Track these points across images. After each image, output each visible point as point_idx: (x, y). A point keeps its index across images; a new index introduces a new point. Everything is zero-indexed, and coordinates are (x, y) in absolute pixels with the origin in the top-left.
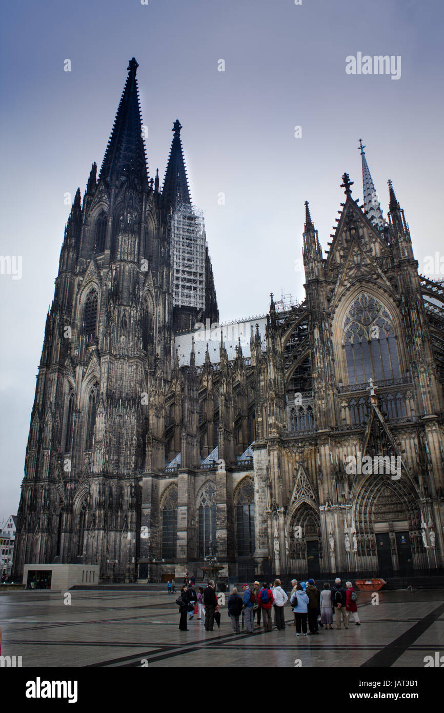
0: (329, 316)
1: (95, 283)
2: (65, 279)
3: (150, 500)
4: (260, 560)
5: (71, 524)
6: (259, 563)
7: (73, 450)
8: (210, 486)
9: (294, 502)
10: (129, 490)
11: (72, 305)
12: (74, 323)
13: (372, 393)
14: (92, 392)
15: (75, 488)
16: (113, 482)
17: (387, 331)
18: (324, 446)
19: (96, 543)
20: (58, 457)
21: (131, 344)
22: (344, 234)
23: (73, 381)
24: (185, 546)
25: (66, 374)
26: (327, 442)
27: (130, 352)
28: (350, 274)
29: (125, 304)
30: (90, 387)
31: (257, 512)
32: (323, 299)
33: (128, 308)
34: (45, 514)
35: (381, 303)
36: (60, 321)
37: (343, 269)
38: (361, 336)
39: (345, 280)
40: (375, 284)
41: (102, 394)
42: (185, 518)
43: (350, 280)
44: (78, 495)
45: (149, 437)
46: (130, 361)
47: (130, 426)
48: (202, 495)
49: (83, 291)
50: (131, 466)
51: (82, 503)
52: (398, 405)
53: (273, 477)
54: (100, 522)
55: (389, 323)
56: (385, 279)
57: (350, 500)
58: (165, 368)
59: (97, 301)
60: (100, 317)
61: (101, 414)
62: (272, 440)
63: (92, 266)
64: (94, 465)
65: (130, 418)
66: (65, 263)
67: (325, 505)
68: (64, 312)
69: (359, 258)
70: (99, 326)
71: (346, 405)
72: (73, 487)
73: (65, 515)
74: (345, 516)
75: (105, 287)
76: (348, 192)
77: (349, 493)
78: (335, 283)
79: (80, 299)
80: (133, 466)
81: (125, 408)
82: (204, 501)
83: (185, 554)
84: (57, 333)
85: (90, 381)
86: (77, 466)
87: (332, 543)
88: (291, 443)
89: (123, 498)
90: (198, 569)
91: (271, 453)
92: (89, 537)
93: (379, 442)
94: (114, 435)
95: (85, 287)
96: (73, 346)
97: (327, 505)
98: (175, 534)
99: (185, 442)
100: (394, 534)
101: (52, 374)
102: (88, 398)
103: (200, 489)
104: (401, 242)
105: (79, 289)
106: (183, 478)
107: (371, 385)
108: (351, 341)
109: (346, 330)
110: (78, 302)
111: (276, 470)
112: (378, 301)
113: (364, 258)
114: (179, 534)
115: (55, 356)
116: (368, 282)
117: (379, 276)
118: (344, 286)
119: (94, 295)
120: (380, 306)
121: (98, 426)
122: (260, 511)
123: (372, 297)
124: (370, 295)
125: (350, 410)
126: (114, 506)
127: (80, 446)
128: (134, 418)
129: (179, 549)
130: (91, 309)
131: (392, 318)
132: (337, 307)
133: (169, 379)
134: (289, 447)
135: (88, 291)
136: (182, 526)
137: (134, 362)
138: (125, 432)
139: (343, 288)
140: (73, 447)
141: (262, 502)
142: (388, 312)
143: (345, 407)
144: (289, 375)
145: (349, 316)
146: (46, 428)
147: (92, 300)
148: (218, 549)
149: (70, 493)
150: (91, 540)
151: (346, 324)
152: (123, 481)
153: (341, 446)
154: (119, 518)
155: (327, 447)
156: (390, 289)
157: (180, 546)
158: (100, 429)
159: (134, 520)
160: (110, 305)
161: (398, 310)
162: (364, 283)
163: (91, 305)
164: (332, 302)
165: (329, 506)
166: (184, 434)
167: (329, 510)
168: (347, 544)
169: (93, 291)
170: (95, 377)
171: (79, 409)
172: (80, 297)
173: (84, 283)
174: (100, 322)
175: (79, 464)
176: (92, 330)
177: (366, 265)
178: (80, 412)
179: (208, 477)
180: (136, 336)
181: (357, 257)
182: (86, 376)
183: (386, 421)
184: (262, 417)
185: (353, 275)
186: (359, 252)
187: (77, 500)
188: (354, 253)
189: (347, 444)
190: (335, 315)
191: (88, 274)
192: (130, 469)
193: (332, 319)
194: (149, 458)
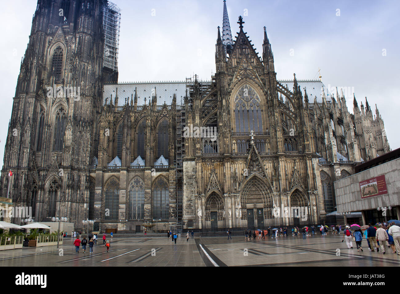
0: (229, 93)
1: (62, 43)
2: (41, 37)
3: (101, 185)
4: (186, 221)
5: (43, 197)
6: (185, 223)
7: (45, 150)
8: (137, 179)
9: (208, 191)
10: (85, 178)
11: (44, 55)
12: (45, 67)
13: (253, 138)
14: (58, 114)
15: (46, 175)
16: (75, 173)
17: (258, 107)
18: (227, 163)
19: (66, 209)
20: (33, 154)
21: (87, 87)
22: (237, 50)
23: (44, 105)
24: (124, 212)
25: (39, 100)
26: (228, 161)
27: (87, 92)
28: (241, 72)
29: (84, 61)
30: (56, 111)
31: (185, 195)
32: (226, 84)
33: (86, 64)
34: (25, 190)
35: (255, 92)
36: (37, 64)
37: (238, 69)
38: (244, 107)
39: (238, 76)
40: (254, 81)
41: (70, 116)
42: (124, 197)
43: (241, 76)
44: (48, 179)
45: (101, 147)
46: (87, 98)
47: (86, 139)
48: (132, 183)
49: (52, 46)
50: (87, 163)
51: (51, 184)
52: (262, 146)
53: (198, 177)
54: (68, 197)
55: (259, 102)
56: (260, 79)
57: (239, 191)
58: (98, 104)
59: (62, 55)
60: (66, 66)
61: (69, 130)
62: (199, 157)
63: (60, 32)
64: (64, 161)
65: (86, 134)
66: (41, 25)
67: (227, 193)
68: (40, 58)
69: (246, 65)
70: (65, 72)
71: (235, 142)
72: (45, 174)
73: (40, 191)
74: (236, 199)
75: (69, 47)
76: (241, 27)
77: (239, 188)
78: (233, 76)
79: (50, 52)
80: (88, 164)
81: (83, 127)
82: (133, 187)
83: (124, 217)
84: (35, 72)
85: (57, 107)
86: (47, 161)
87: (230, 213)
88: (206, 159)
89: (80, 183)
90: (133, 226)
91: (198, 164)
92: (61, 205)
93: (254, 163)
94: (76, 143)
95: (54, 44)
96: (44, 82)
97: (228, 193)
98: (118, 206)
99: (125, 152)
100: (256, 209)
101: (30, 99)
102: (55, 118)
103: (131, 180)
104: (270, 62)
105: (49, 45)
106: (123, 173)
107: (252, 134)
108: (239, 108)
109: (236, 102)
110: (48, 54)
111: (200, 173)
112: (254, 90)
113: (249, 66)
114: (121, 206)
115: (33, 87)
116: (250, 79)
117: (256, 77)
118: (237, 78)
119: (60, 51)
120: (255, 93)
121: (67, 137)
122: (187, 195)
123: (251, 87)
124: (250, 86)
125: (237, 145)
126: (75, 187)
127: (49, 148)
128: (88, 134)
129: (120, 214)
130: (57, 60)
131: (260, 100)
132: (233, 89)
133: (100, 111)
134: (205, 161)
135: (56, 47)
136: (122, 201)
137: (89, 99)
138: (82, 142)
139: (236, 79)
140: (45, 149)
141: (188, 190)
142: (259, 97)
143: (234, 143)
144: (205, 122)
145: (238, 95)
146: (25, 134)
147: (58, 54)
148: (145, 215)
149: (43, 177)
150: (62, 208)
151: (236, 99)
152: (80, 172)
153: (234, 163)
154: (78, 195)
155: (229, 163)
156: (262, 85)
157: (121, 212)
158: (68, 139)
159: (88, 197)
160: (76, 60)
161: (265, 97)
162: (248, 79)
163: (58, 57)
164: (231, 86)
165: (229, 194)
166: (124, 147)
167: (229, 196)
168: (237, 214)
169: (59, 48)
170: (61, 104)
171: (50, 124)
172: (50, 50)
173: (53, 42)
174: (65, 70)
175: (48, 159)
176: (58, 73)
177: (250, 70)
178: (50, 126)
179: (137, 174)
180: (91, 83)
181: (245, 64)
182: (54, 104)
183: (259, 153)
184: (188, 143)
185: (242, 74)
186: (246, 62)
187: (47, 182)
188: (243, 62)
189: (237, 163)
190: (231, 94)
191: (57, 36)
192: (85, 165)
193: (230, 95)
194: (100, 159)
